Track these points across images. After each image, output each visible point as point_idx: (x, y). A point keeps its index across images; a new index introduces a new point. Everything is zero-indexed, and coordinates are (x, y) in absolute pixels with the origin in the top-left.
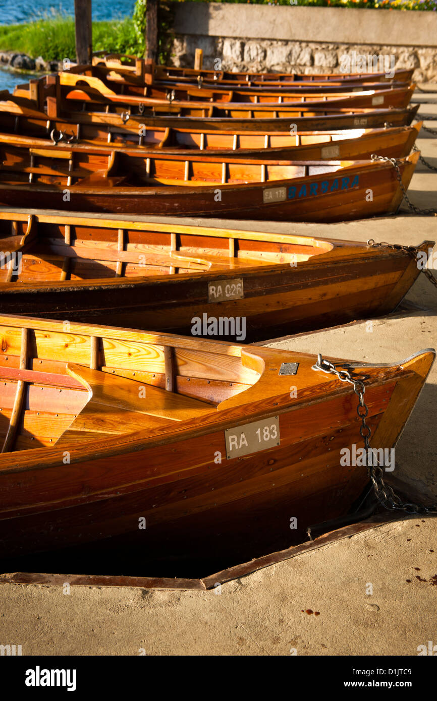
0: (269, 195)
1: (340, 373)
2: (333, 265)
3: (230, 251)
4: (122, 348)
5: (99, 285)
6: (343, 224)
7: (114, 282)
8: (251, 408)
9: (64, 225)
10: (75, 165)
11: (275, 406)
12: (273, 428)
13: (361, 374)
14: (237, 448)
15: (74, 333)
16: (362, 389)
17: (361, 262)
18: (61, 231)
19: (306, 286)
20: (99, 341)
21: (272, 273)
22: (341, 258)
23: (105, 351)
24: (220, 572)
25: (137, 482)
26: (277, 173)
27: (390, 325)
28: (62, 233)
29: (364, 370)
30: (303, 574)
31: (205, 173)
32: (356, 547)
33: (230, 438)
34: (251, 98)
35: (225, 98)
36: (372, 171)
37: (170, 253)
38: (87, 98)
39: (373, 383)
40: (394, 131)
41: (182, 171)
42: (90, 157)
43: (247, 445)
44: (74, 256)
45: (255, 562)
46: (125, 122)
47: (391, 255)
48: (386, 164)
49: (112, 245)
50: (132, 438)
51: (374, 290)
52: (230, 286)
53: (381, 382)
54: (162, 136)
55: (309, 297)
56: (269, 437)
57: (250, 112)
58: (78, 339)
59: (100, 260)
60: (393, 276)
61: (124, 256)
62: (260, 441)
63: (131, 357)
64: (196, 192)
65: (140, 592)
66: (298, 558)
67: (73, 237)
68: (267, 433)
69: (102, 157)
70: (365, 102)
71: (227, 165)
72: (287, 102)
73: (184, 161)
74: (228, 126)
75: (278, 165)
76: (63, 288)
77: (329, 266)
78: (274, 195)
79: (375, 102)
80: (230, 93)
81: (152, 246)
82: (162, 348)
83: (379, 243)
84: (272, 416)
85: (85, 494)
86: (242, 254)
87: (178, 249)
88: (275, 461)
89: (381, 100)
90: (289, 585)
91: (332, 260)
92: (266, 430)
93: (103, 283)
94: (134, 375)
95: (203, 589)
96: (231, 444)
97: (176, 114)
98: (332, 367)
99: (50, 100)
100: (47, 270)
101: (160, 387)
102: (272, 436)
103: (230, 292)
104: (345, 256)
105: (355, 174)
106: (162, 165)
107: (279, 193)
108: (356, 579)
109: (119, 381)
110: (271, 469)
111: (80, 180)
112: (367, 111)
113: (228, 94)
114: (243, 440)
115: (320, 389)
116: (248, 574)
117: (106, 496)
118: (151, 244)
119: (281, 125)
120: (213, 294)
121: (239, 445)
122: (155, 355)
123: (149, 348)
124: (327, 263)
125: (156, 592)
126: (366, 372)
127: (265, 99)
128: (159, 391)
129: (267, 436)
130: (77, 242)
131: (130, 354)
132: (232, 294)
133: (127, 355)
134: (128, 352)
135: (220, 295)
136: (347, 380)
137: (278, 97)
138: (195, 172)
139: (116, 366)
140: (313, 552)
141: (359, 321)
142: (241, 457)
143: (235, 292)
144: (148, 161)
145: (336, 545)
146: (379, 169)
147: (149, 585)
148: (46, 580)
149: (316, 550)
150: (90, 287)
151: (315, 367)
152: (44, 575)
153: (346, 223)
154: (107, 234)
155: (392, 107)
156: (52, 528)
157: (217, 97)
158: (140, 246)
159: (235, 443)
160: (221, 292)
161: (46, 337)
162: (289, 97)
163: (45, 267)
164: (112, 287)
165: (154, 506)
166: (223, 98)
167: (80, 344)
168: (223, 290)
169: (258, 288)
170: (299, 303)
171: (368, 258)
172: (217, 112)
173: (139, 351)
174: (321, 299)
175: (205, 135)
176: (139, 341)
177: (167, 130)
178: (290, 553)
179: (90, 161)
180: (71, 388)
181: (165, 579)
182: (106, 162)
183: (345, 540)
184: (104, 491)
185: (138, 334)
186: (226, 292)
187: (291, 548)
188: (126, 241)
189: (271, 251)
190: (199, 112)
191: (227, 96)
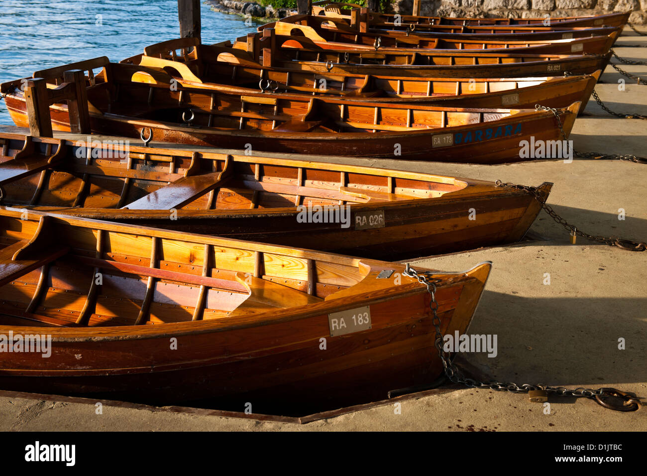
0: (437, 140)
1: (419, 277)
2: (462, 201)
3: (388, 189)
4: (278, 261)
5: (265, 213)
6: (505, 165)
7: (278, 211)
8: (349, 299)
9: (254, 164)
10: (280, 111)
11: (367, 299)
12: (366, 315)
13: (436, 279)
14: (338, 328)
15: (242, 248)
16: (434, 289)
17: (487, 199)
18: (252, 168)
19: (438, 218)
20: (261, 255)
21: (409, 206)
22: (469, 195)
23: (265, 263)
24: (314, 415)
25: (265, 349)
26: (456, 119)
27: (511, 252)
28: (253, 171)
29: (439, 276)
30: (373, 419)
31: (392, 118)
32: (420, 405)
33: (333, 320)
34: (456, 45)
35: (431, 45)
36: (533, 119)
37: (339, 189)
38: (300, 46)
39: (443, 285)
40: (572, 80)
41: (372, 116)
42: (292, 103)
43: (345, 327)
44: (262, 190)
45: (341, 410)
46: (329, 70)
47: (513, 194)
48: (548, 113)
49: (293, 181)
50: (260, 317)
51: (502, 223)
52: (374, 217)
53: (449, 285)
54: (361, 83)
55: (442, 227)
56: (362, 321)
57: (451, 58)
58: (246, 253)
59: (283, 194)
60: (517, 212)
61: (302, 191)
62: (355, 324)
63: (284, 268)
64: (372, 138)
65: (255, 422)
66: (374, 409)
67: (261, 174)
68: (361, 318)
69: (303, 103)
70: (565, 49)
71: (412, 111)
72: (490, 48)
73: (374, 107)
74: (426, 73)
75: (456, 112)
76: (237, 215)
77: (458, 202)
78: (442, 140)
79: (574, 49)
80: (436, 40)
81: (325, 183)
82: (306, 261)
83: (505, 183)
84: (364, 306)
85: (227, 356)
86: (398, 190)
87: (346, 185)
88: (369, 341)
89: (580, 47)
90: (361, 424)
91: (461, 197)
92: (360, 317)
93: (269, 212)
94: (286, 282)
95: (299, 423)
96: (333, 325)
97: (381, 60)
98: (415, 273)
99: (265, 50)
100: (239, 201)
101: (304, 292)
102: (365, 321)
103: (373, 222)
104: (473, 193)
105: (517, 122)
106: (355, 110)
107: (446, 139)
108: (411, 424)
109: (274, 286)
110: (367, 348)
111: (282, 123)
112: (562, 57)
113: (434, 42)
114: (343, 323)
115: (403, 288)
116: (334, 417)
117: (241, 358)
118: (324, 181)
119: (476, 71)
120: (359, 223)
121: (339, 326)
122: (301, 267)
123: (297, 261)
124: (456, 199)
125: (266, 423)
126: (440, 278)
127: (469, 46)
128: (303, 294)
129: (361, 321)
130: (265, 178)
131: (283, 266)
132: (375, 223)
133: (281, 266)
134: (281, 264)
135: (365, 224)
136: (423, 282)
137: (482, 44)
138: (383, 117)
139: (273, 275)
140: (386, 406)
141: (486, 248)
142: (342, 336)
143: (378, 222)
144: (342, 107)
145: (405, 403)
146: (540, 118)
147: (262, 419)
148: (192, 411)
149: (389, 406)
150: (259, 214)
151: (404, 273)
152: (191, 408)
153: (507, 165)
154: (289, 172)
155: (586, 54)
156: (204, 380)
157: (423, 44)
158: (316, 182)
159: (336, 324)
160: (366, 221)
161: (222, 251)
162: (492, 44)
163: (238, 198)
164: (275, 215)
165: (278, 369)
166: (429, 45)
167: (248, 258)
168: (368, 220)
169: (397, 218)
170: (434, 233)
171: (493, 196)
172: (420, 59)
173: (290, 263)
174: (452, 230)
175: (401, 81)
176: (289, 255)
177: (366, 77)
178: (368, 406)
179: (292, 107)
180: (239, 292)
181: (274, 416)
182: (305, 108)
183: (414, 400)
184: (240, 354)
185: (288, 250)
186: (370, 221)
187: (371, 403)
188: (304, 178)
189: (422, 189)
190: (404, 58)
191: (433, 43)
